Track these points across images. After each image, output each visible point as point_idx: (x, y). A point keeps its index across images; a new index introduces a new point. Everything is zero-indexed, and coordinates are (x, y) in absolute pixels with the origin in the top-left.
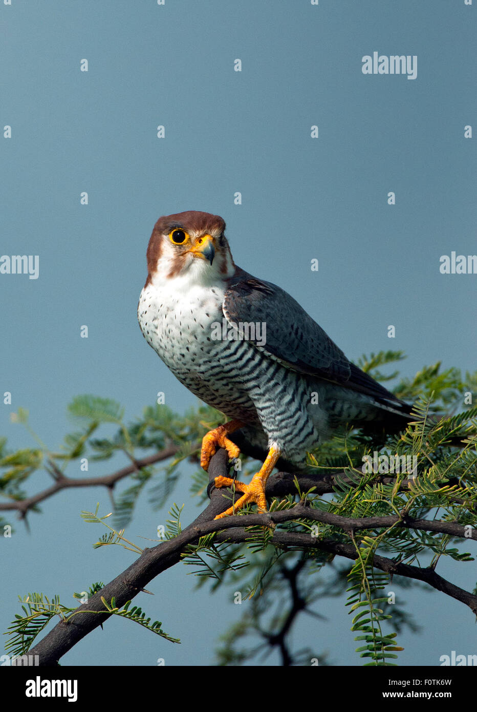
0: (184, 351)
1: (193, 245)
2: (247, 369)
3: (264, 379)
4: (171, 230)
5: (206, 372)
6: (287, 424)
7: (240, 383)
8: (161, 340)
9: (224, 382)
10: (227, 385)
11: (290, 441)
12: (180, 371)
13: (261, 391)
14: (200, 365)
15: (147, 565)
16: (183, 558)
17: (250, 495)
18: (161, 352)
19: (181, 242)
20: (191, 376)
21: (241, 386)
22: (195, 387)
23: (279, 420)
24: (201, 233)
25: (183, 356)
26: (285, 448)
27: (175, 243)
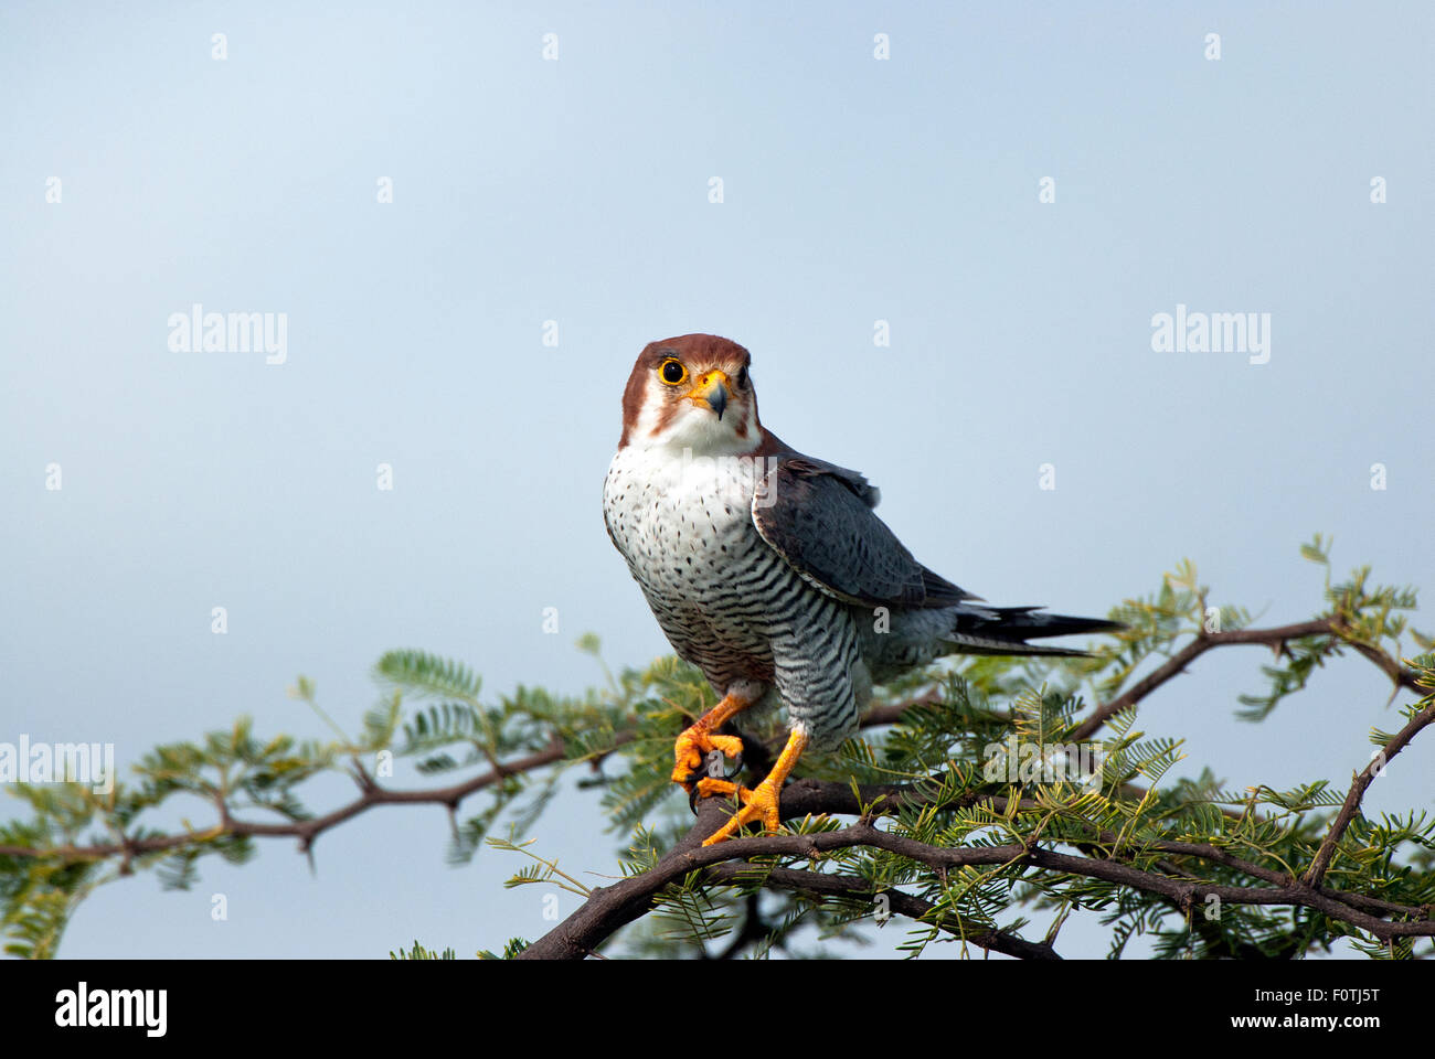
0: (683, 565)
1: (693, 388)
2: (779, 604)
3: (803, 620)
4: (661, 362)
5: (711, 602)
6: (823, 698)
7: (762, 624)
8: (643, 541)
9: (737, 620)
10: (741, 624)
11: (824, 724)
12: (666, 596)
13: (796, 640)
14: (702, 591)
15: (603, 912)
16: (657, 905)
17: (756, 808)
18: (640, 561)
19: (676, 381)
20: (685, 605)
21: (763, 629)
22: (686, 622)
23: (811, 691)
24: (707, 368)
25: (679, 571)
26: (815, 735)
27: (666, 382)
